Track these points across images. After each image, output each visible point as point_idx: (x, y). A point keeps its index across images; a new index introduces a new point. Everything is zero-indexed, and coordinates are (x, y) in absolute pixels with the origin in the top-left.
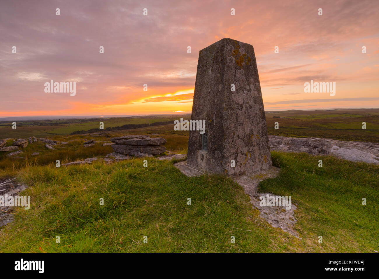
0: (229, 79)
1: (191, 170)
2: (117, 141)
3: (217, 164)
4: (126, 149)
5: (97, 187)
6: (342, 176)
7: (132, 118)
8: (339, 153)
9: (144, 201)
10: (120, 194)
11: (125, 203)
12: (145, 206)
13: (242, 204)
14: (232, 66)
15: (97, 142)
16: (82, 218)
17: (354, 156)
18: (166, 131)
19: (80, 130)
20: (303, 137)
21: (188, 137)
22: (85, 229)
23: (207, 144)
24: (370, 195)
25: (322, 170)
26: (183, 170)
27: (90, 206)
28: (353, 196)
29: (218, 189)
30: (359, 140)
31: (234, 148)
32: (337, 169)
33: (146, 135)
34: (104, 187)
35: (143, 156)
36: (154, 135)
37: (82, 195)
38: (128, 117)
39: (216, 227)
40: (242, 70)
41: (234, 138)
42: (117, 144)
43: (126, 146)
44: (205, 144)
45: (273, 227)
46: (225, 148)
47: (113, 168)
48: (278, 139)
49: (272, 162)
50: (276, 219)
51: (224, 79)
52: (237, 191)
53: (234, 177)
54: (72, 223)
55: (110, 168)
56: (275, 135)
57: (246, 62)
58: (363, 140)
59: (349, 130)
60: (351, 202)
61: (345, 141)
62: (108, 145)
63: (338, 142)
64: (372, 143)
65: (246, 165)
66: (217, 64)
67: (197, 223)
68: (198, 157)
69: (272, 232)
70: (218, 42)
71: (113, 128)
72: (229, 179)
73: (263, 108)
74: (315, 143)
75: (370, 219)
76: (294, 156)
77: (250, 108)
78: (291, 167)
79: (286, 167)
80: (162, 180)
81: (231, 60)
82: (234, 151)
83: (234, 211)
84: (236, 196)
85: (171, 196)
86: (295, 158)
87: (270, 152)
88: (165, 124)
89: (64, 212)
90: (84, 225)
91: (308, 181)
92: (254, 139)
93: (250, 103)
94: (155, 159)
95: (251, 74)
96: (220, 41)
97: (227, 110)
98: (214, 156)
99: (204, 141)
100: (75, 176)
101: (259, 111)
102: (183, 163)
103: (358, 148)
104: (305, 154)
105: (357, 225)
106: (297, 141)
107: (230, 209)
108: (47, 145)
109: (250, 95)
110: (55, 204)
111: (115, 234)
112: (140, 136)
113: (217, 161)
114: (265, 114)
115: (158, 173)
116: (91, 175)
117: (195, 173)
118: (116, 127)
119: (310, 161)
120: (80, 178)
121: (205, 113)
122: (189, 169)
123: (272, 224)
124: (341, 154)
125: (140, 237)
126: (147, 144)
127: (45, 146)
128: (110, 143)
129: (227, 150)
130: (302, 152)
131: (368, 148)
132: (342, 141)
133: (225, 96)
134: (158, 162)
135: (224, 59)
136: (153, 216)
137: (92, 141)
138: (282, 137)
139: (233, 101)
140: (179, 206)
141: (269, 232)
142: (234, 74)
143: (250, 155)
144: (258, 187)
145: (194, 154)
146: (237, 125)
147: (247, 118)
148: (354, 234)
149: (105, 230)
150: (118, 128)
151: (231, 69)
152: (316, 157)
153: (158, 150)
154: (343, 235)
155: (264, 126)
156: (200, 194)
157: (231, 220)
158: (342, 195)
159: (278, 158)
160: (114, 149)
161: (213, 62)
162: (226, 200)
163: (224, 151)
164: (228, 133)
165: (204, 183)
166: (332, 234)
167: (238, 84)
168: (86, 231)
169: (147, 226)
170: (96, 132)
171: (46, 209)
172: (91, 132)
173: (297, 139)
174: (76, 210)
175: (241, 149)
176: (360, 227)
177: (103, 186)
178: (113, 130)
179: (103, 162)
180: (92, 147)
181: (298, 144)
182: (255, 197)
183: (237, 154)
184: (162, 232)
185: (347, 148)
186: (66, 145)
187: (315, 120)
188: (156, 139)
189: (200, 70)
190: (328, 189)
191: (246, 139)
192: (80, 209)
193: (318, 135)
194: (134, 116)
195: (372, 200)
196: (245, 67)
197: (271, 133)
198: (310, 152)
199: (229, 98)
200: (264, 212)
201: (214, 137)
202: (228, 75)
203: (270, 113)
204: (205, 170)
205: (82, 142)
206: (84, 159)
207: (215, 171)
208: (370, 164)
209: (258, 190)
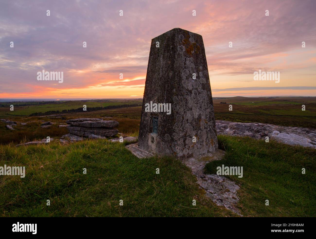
0: (179, 66)
1: (141, 152)
2: (72, 123)
3: (166, 147)
4: (80, 131)
5: (53, 166)
6: (281, 158)
7: (87, 101)
8: (279, 137)
9: (96, 180)
10: (74, 173)
11: (79, 182)
12: (98, 185)
13: (189, 184)
14: (183, 54)
15: (54, 123)
16: (39, 194)
17: (293, 141)
18: (118, 115)
19: (38, 112)
20: (247, 123)
21: (140, 120)
22: (42, 204)
23: (157, 128)
24: (305, 176)
25: (264, 153)
26: (134, 152)
27: (46, 183)
28: (291, 176)
29: (167, 170)
30: (297, 125)
31: (183, 131)
32: (277, 152)
33: (99, 118)
34: (60, 166)
35: (96, 138)
36: (107, 118)
37: (39, 173)
38: (82, 101)
39: (164, 205)
40: (191, 58)
41: (183, 122)
42: (72, 126)
43: (81, 128)
44: (156, 127)
45: (217, 205)
46: (174, 132)
47: (68, 149)
48: (225, 124)
49: (218, 145)
50: (220, 198)
51: (175, 66)
52: (185, 172)
53: (182, 159)
54: (31, 198)
55: (65, 149)
56: (222, 120)
57: (195, 50)
58: (300, 126)
59: (289, 116)
60: (288, 182)
61: (285, 126)
62: (64, 127)
63: (278, 127)
64: (308, 128)
65: (193, 148)
66: (168, 52)
67: (147, 202)
68: (148, 139)
69: (216, 210)
70: (169, 31)
71: (69, 110)
72: (177, 160)
73: (211, 94)
74: (258, 128)
75: (304, 197)
76: (239, 140)
77: (199, 94)
78: (236, 151)
79: (231, 150)
80: (114, 161)
81: (182, 49)
82: (183, 134)
83: (182, 190)
84: (184, 177)
85: (122, 176)
86: (240, 141)
87: (216, 135)
88: (118, 108)
89: (22, 188)
90: (41, 201)
91: (250, 163)
92: (202, 123)
93: (199, 90)
94: (108, 140)
95: (200, 62)
96: (171, 31)
97: (177, 95)
98: (164, 139)
99: (155, 125)
100: (33, 155)
101: (207, 97)
102: (134, 145)
103: (296, 133)
104: (248, 138)
105: (292, 203)
106: (242, 125)
107: (178, 189)
108: (8, 126)
109: (199, 82)
110: (15, 180)
111: (70, 210)
112: (94, 119)
113: (166, 144)
114: (213, 100)
115: (110, 154)
116: (47, 154)
117: (146, 154)
118: (71, 110)
119: (253, 145)
120: (38, 157)
121: (156, 98)
122: (140, 151)
123: (216, 202)
124: (281, 138)
125: (93, 213)
126: (101, 126)
127: (6, 127)
128: (65, 125)
129: (176, 133)
130: (246, 136)
131: (304, 133)
132: (282, 127)
133: (175, 82)
134: (110, 143)
135: (175, 47)
136: (105, 194)
137: (49, 123)
138: (228, 122)
139: (183, 87)
140: (129, 185)
141: (213, 210)
142: (184, 62)
143: (198, 138)
144: (205, 168)
145: (145, 136)
146: (186, 110)
147: (196, 104)
148: (290, 211)
149: (61, 206)
150: (73, 111)
151: (182, 57)
152: (259, 141)
153: (111, 132)
154: (280, 212)
155: (211, 111)
156: (150, 174)
157: (179, 199)
158: (281, 175)
159: (224, 141)
160: (69, 130)
161: (165, 50)
162: (174, 180)
163: (173, 134)
164: (177, 118)
165: (154, 165)
166: (270, 211)
167: (188, 71)
168: (43, 207)
169: (99, 203)
170: (53, 114)
171: (7, 185)
172: (48, 115)
173: (242, 124)
174: (34, 186)
175: (189, 132)
176: (295, 204)
177: (58, 165)
178: (68, 113)
179: (58, 143)
180: (49, 128)
181: (243, 129)
182: (201, 177)
183: (185, 138)
184: (114, 209)
185: (286, 133)
186: (25, 125)
187: (258, 107)
188: (109, 121)
189: (152, 57)
190: (268, 170)
191: (194, 123)
192: (37, 186)
193: (261, 120)
194: (89, 99)
195: (307, 181)
196: (195, 55)
197: (218, 118)
198: (254, 136)
199: (179, 84)
200: (209, 192)
201: (164, 121)
202: (179, 63)
203: (218, 99)
204: (155, 152)
205: (39, 123)
206: (41, 139)
207: (165, 153)
208: (305, 148)
209: (205, 171)
